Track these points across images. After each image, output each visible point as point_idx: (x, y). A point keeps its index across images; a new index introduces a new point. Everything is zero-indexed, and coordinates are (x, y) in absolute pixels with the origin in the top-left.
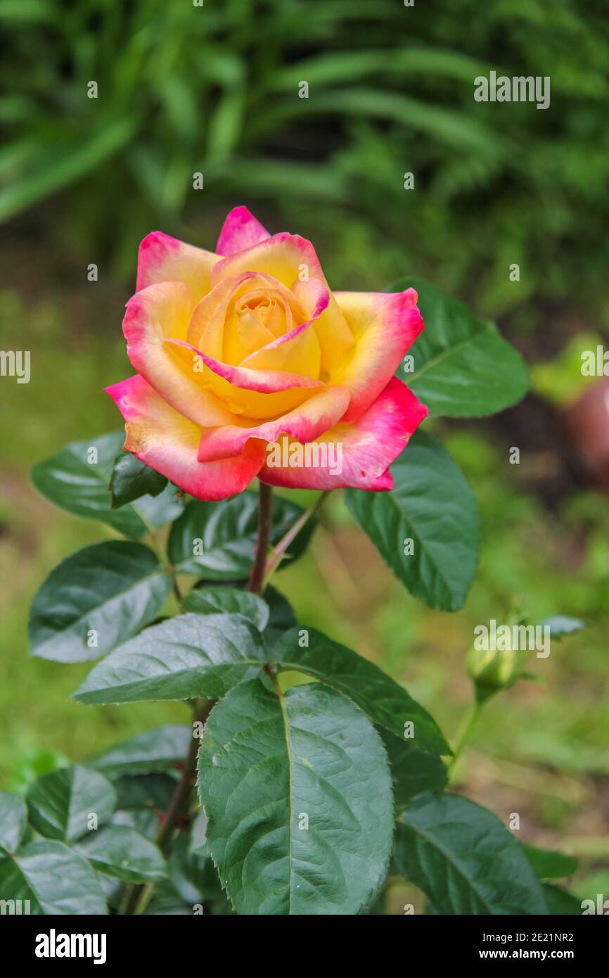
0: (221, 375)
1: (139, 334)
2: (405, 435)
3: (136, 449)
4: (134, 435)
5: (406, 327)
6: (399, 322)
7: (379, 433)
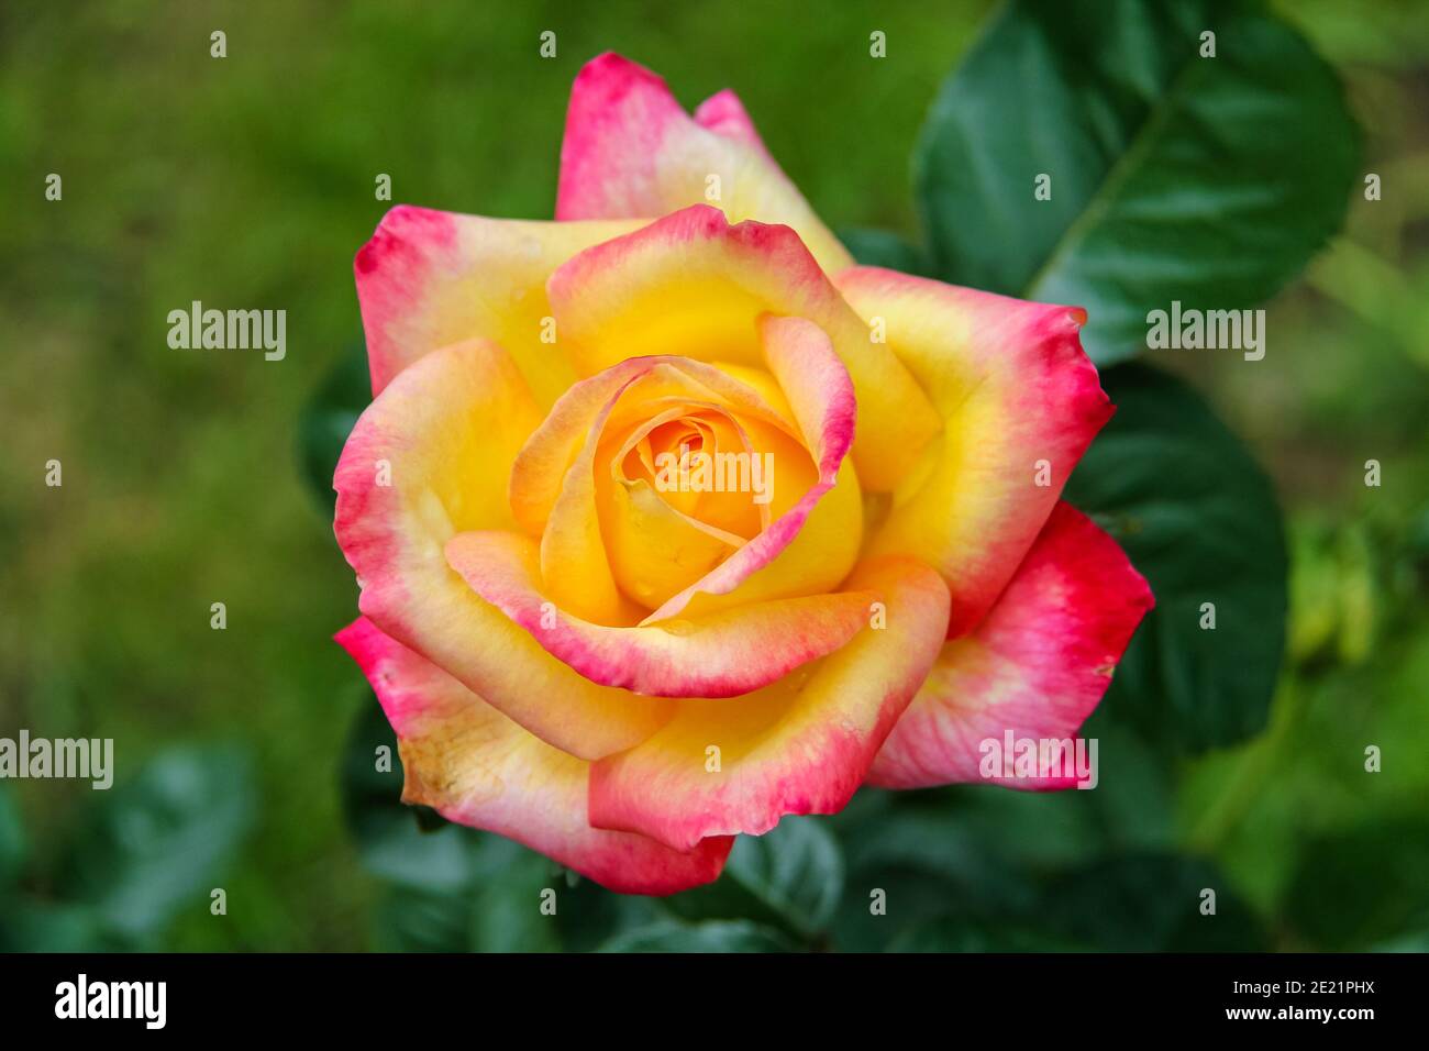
0: (604, 681)
1: (382, 547)
2: (1104, 662)
3: (435, 799)
4: (422, 771)
5: (1065, 417)
6: (1049, 404)
7: (1035, 668)
